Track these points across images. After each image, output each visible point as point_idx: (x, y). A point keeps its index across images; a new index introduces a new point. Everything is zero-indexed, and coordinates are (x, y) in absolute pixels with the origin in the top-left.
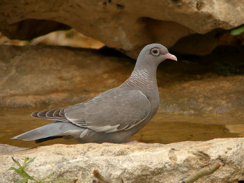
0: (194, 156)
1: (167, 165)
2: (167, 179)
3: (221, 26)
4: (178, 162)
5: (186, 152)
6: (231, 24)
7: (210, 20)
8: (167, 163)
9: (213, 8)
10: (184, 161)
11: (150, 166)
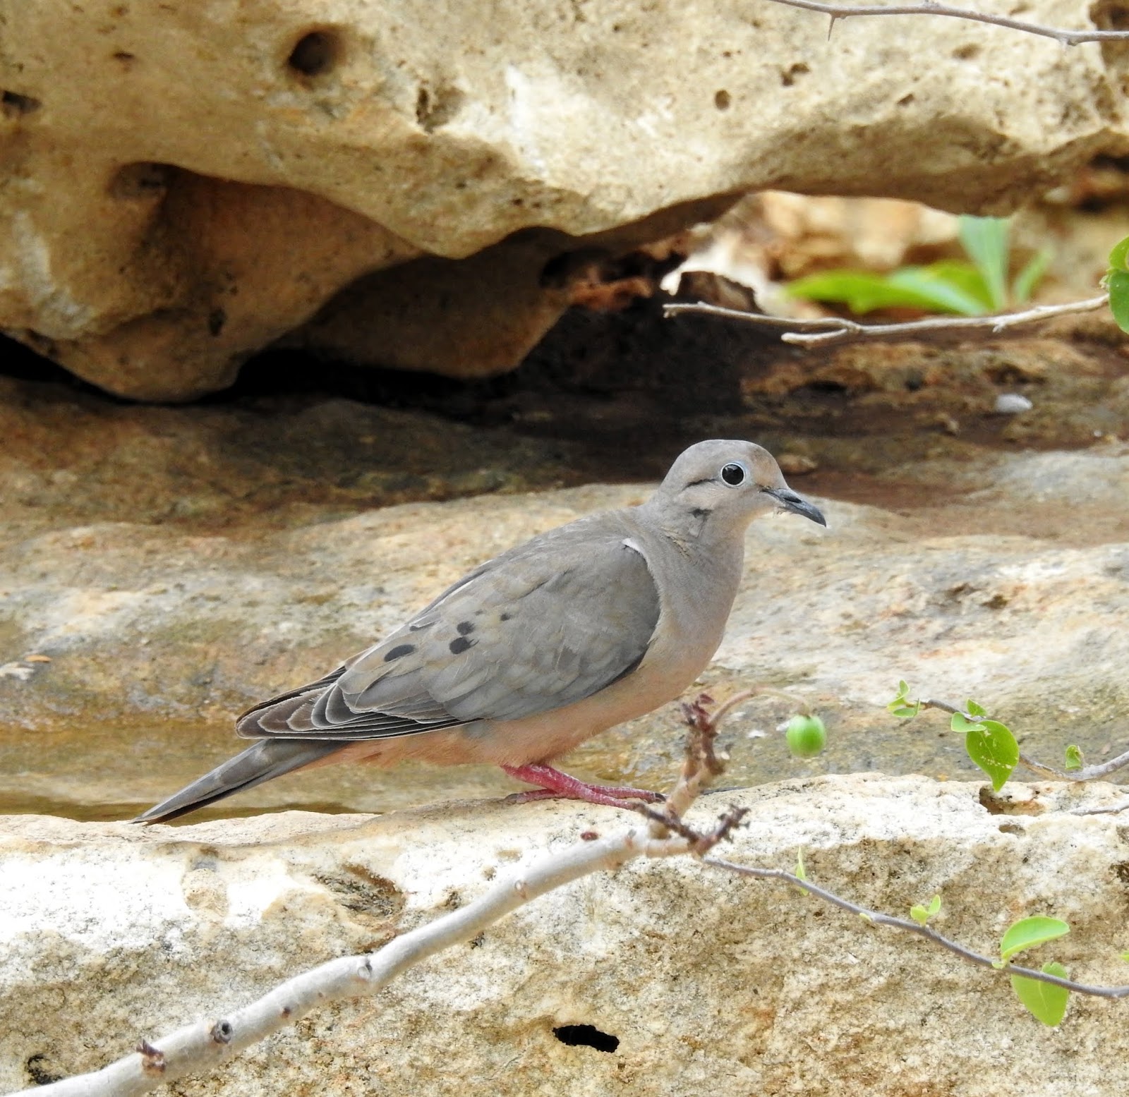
0: (321, 889)
1: (173, 935)
2: (175, 1011)
3: (547, 217)
4: (233, 921)
5: (279, 866)
6: (601, 204)
7: (489, 185)
8: (172, 924)
9: (508, 120)
10: (267, 917)
11: (84, 939)
